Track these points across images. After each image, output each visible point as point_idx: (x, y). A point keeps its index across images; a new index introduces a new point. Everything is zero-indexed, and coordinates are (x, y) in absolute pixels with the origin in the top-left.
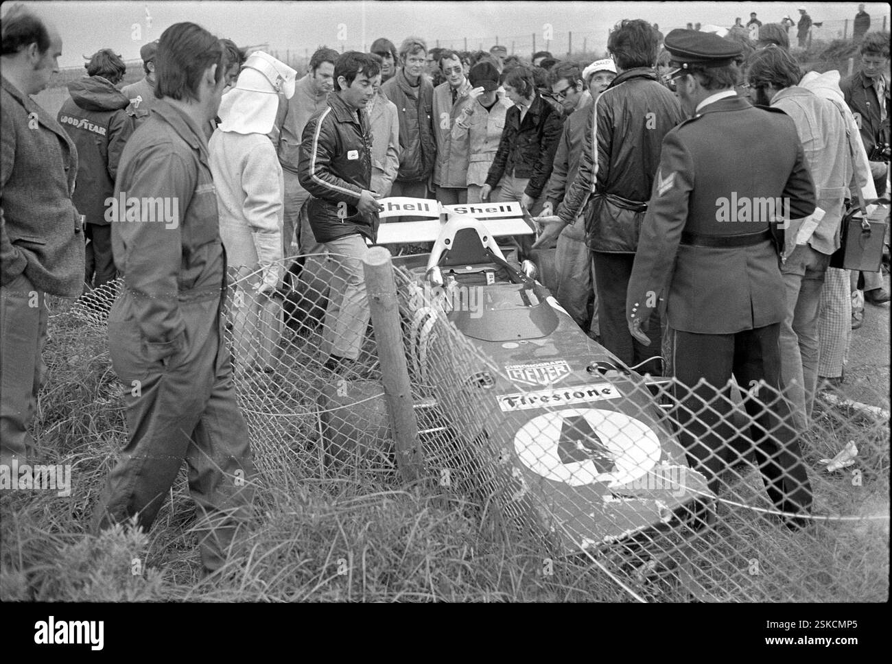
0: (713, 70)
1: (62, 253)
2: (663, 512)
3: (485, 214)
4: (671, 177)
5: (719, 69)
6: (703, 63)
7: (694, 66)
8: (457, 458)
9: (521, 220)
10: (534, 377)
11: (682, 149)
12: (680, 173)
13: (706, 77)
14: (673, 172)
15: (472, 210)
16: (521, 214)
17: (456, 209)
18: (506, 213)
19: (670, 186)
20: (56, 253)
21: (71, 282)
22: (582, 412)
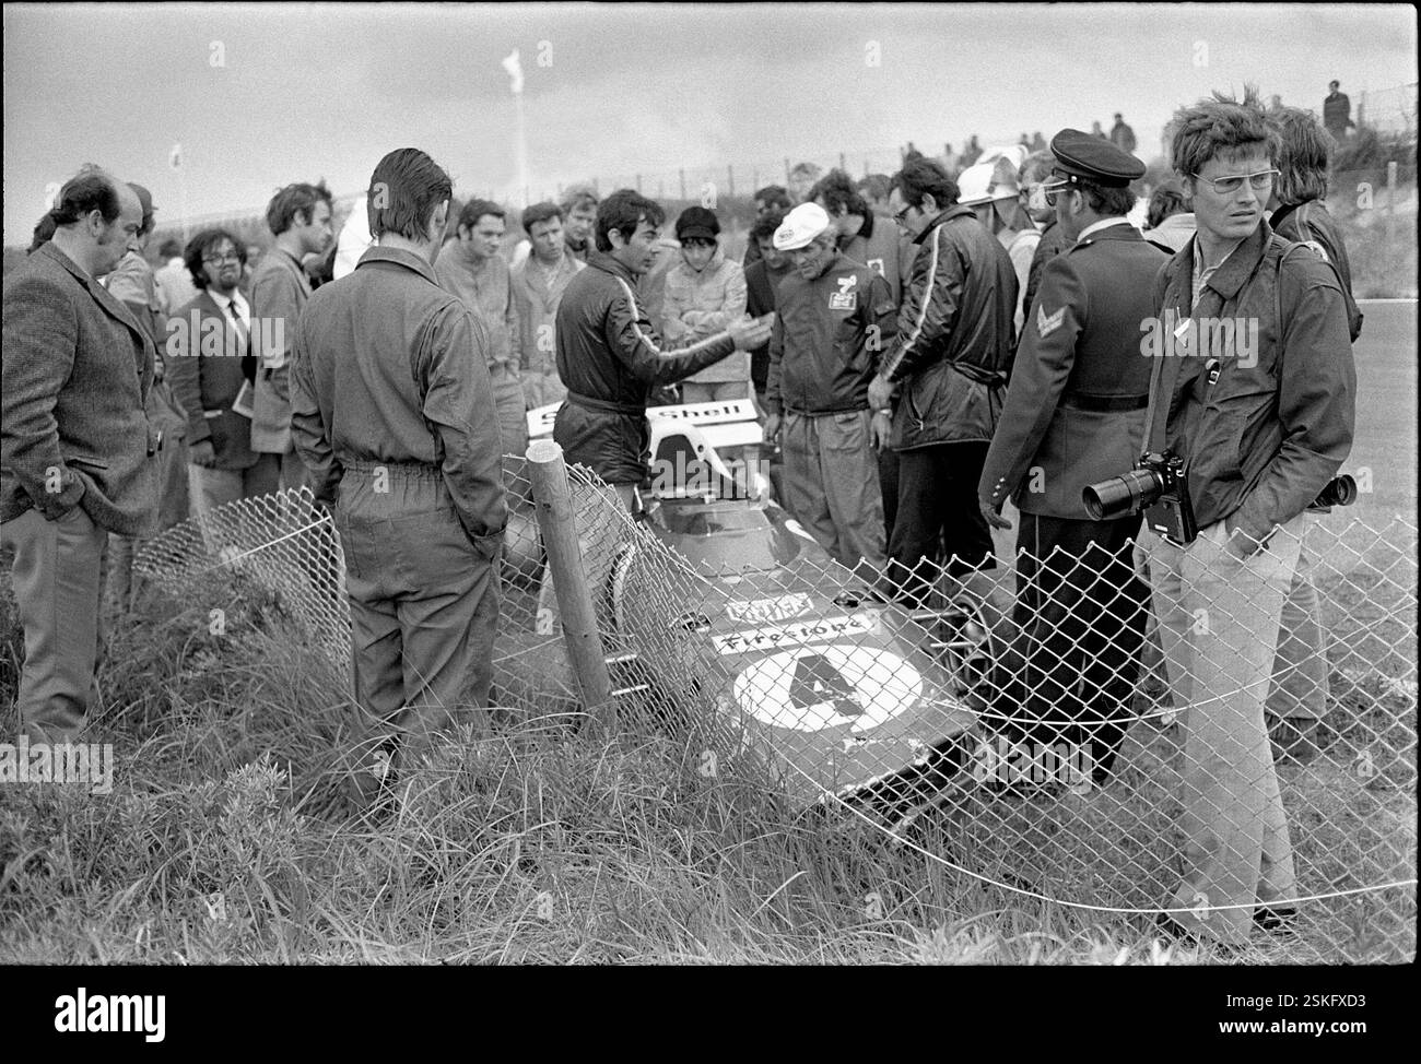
0: (1108, 190)
1: (130, 479)
2: (919, 751)
3: (703, 419)
4: (1061, 313)
5: (1114, 190)
6: (1096, 181)
7: (1085, 181)
8: (660, 712)
9: (755, 424)
10: (762, 614)
11: (1074, 278)
12: (1071, 306)
13: (1099, 198)
14: (1061, 306)
15: (685, 414)
16: (755, 416)
17: (662, 414)
18: (733, 416)
19: (1058, 324)
20: (121, 480)
21: (140, 518)
22: (820, 650)
